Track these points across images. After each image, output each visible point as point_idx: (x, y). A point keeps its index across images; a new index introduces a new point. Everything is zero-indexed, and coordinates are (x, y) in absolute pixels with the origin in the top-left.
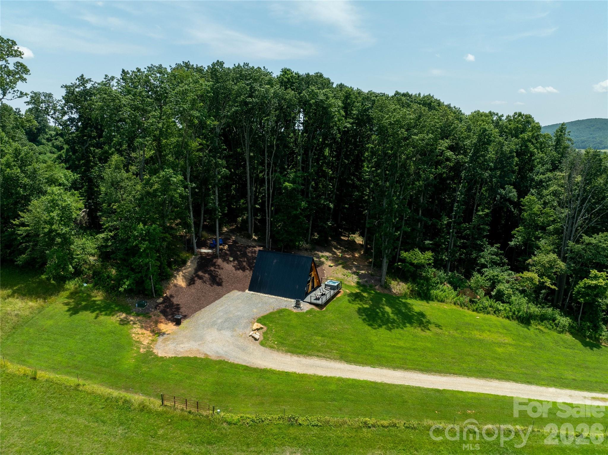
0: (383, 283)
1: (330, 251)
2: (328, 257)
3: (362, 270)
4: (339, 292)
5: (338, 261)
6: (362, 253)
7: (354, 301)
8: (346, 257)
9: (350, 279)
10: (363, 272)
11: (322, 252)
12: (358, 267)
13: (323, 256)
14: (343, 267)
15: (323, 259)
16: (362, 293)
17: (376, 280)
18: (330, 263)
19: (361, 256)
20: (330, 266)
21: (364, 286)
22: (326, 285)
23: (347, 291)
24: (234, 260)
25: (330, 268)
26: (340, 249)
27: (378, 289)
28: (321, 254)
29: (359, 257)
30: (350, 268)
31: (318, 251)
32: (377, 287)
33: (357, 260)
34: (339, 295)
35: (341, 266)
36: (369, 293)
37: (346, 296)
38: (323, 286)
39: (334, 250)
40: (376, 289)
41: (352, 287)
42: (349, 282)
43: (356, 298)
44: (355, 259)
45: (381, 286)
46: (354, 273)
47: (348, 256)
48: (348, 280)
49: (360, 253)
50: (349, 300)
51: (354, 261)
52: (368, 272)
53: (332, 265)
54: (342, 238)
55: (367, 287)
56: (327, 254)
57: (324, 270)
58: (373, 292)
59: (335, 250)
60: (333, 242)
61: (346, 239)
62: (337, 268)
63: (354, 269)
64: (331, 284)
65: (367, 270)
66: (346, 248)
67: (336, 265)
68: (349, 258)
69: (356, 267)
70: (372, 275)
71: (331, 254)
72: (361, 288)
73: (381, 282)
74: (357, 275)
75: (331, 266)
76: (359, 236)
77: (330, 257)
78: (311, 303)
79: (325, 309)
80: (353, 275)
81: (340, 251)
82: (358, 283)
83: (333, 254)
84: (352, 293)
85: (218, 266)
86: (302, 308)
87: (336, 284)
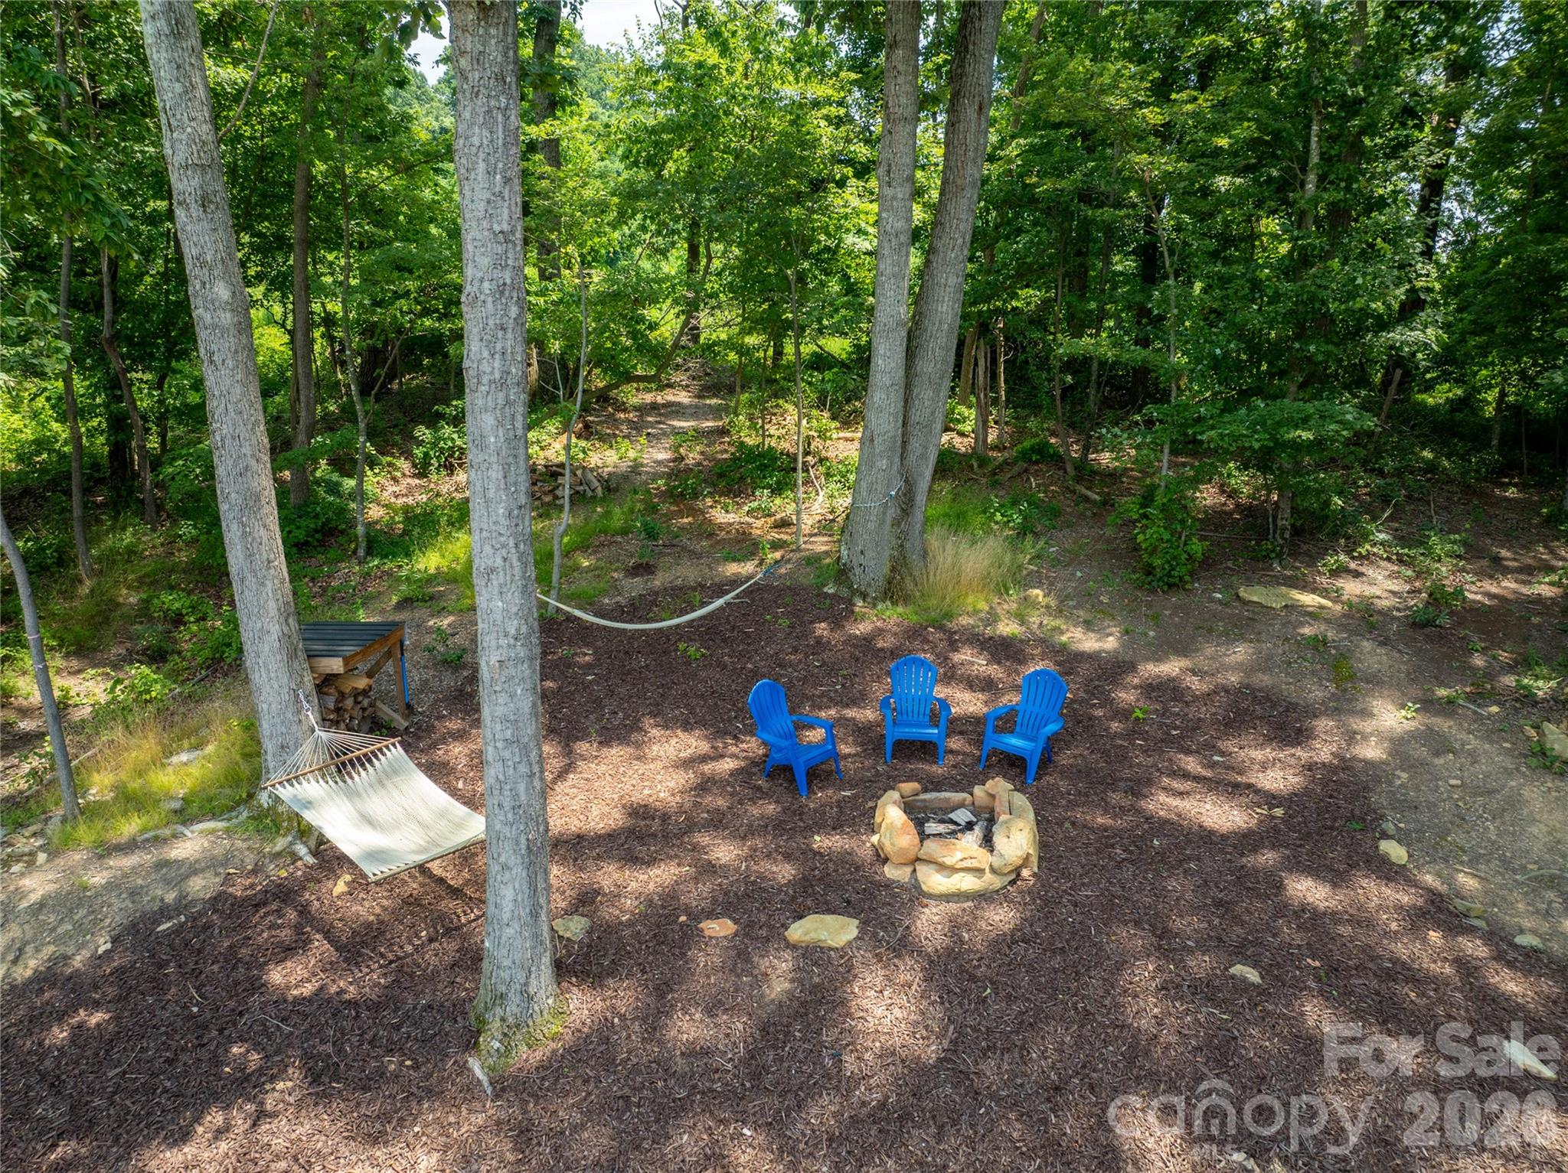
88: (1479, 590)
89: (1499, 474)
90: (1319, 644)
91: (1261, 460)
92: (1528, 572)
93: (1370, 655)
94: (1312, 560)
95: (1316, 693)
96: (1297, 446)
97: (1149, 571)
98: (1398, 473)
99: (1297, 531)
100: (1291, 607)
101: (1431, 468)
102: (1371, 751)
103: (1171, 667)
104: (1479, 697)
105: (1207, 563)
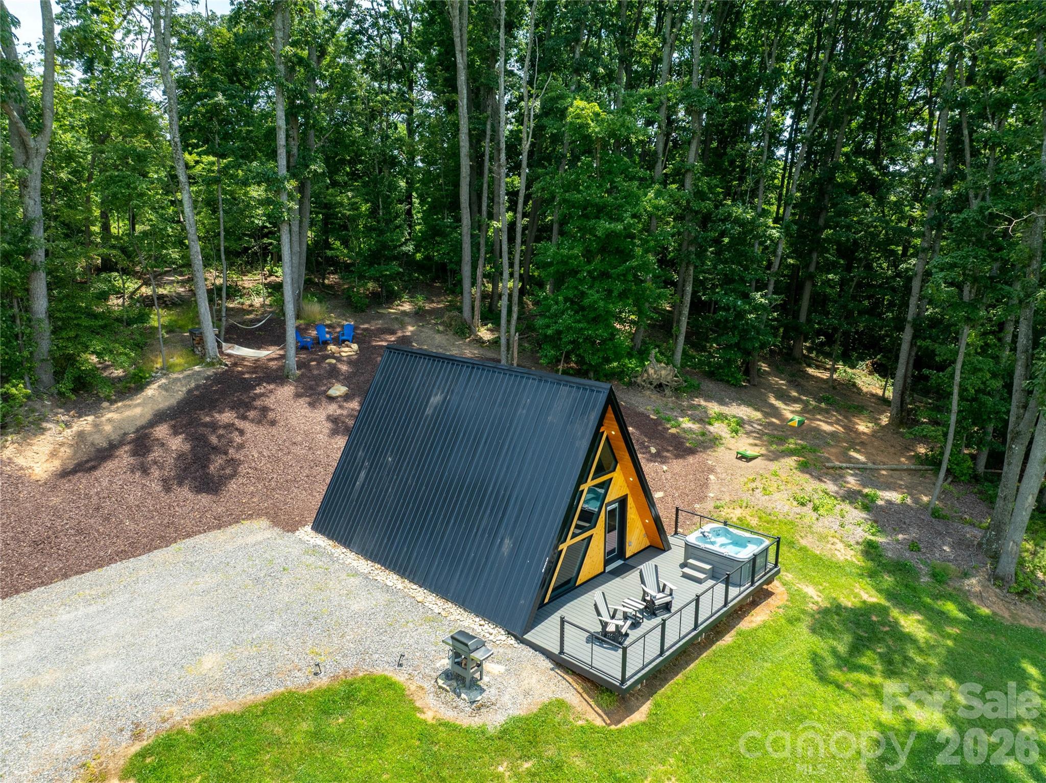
0: (1007, 566)
1: (758, 403)
2: (741, 423)
3: (889, 487)
4: (760, 596)
5: (782, 440)
6: (885, 420)
7: (847, 663)
8: (817, 430)
9: (828, 523)
10: (895, 497)
11: (722, 402)
12: (867, 474)
13: (721, 417)
14: (804, 468)
15: (718, 428)
16: (895, 613)
17: (961, 543)
18: (745, 445)
19: (880, 433)
20: (743, 457)
21: (899, 568)
22: (691, 550)
23: (810, 591)
24: (347, 397)
25: (742, 464)
26: (796, 400)
27: (980, 596)
28: (714, 408)
29: (874, 434)
30: (837, 476)
31: (708, 398)
32: (973, 583)
33: (863, 444)
34: (758, 617)
35: (791, 462)
36: (937, 619)
37: (803, 629)
38: (676, 553)
39: (773, 400)
40: (967, 595)
41: (839, 568)
42: (822, 538)
43: (857, 648)
44: (855, 441)
45: (996, 578)
46: (851, 497)
47: (826, 427)
48: (818, 527)
49: (876, 421)
50: (815, 659)
51: (852, 446)
52: (917, 501)
53: (751, 452)
54: (811, 371)
55: (916, 575)
56: (744, 412)
57: (711, 470)
58: (951, 608)
59: (778, 404)
60: (774, 380)
61: (825, 375)
62: (774, 466)
63: (852, 482)
64: (721, 546)
65: (910, 489)
66: (820, 400)
67: (774, 457)
68: (833, 435)
69: (861, 470)
70: (936, 514)
71: (758, 415)
72: (888, 580)
73: (995, 557)
74: (866, 508)
75: (749, 459)
76: (871, 373)
77: (750, 422)
78: (561, 663)
79: (640, 716)
80: (847, 507)
81: (798, 407)
82: (870, 550)
83: (766, 415)
84: (838, 609)
85: (265, 410)
86: (490, 694)
87: (745, 554)
88: (428, 306)
89: (433, 280)
90: (396, 319)
91: (376, 280)
92: (438, 302)
93: (407, 319)
94: (392, 303)
95: (396, 327)
96: (386, 275)
97: (356, 307)
98: (409, 281)
99: (387, 297)
100: (390, 313)
101: (418, 278)
102: (408, 334)
103: (366, 326)
104: (428, 324)
105: (368, 306)
